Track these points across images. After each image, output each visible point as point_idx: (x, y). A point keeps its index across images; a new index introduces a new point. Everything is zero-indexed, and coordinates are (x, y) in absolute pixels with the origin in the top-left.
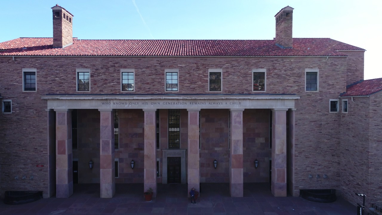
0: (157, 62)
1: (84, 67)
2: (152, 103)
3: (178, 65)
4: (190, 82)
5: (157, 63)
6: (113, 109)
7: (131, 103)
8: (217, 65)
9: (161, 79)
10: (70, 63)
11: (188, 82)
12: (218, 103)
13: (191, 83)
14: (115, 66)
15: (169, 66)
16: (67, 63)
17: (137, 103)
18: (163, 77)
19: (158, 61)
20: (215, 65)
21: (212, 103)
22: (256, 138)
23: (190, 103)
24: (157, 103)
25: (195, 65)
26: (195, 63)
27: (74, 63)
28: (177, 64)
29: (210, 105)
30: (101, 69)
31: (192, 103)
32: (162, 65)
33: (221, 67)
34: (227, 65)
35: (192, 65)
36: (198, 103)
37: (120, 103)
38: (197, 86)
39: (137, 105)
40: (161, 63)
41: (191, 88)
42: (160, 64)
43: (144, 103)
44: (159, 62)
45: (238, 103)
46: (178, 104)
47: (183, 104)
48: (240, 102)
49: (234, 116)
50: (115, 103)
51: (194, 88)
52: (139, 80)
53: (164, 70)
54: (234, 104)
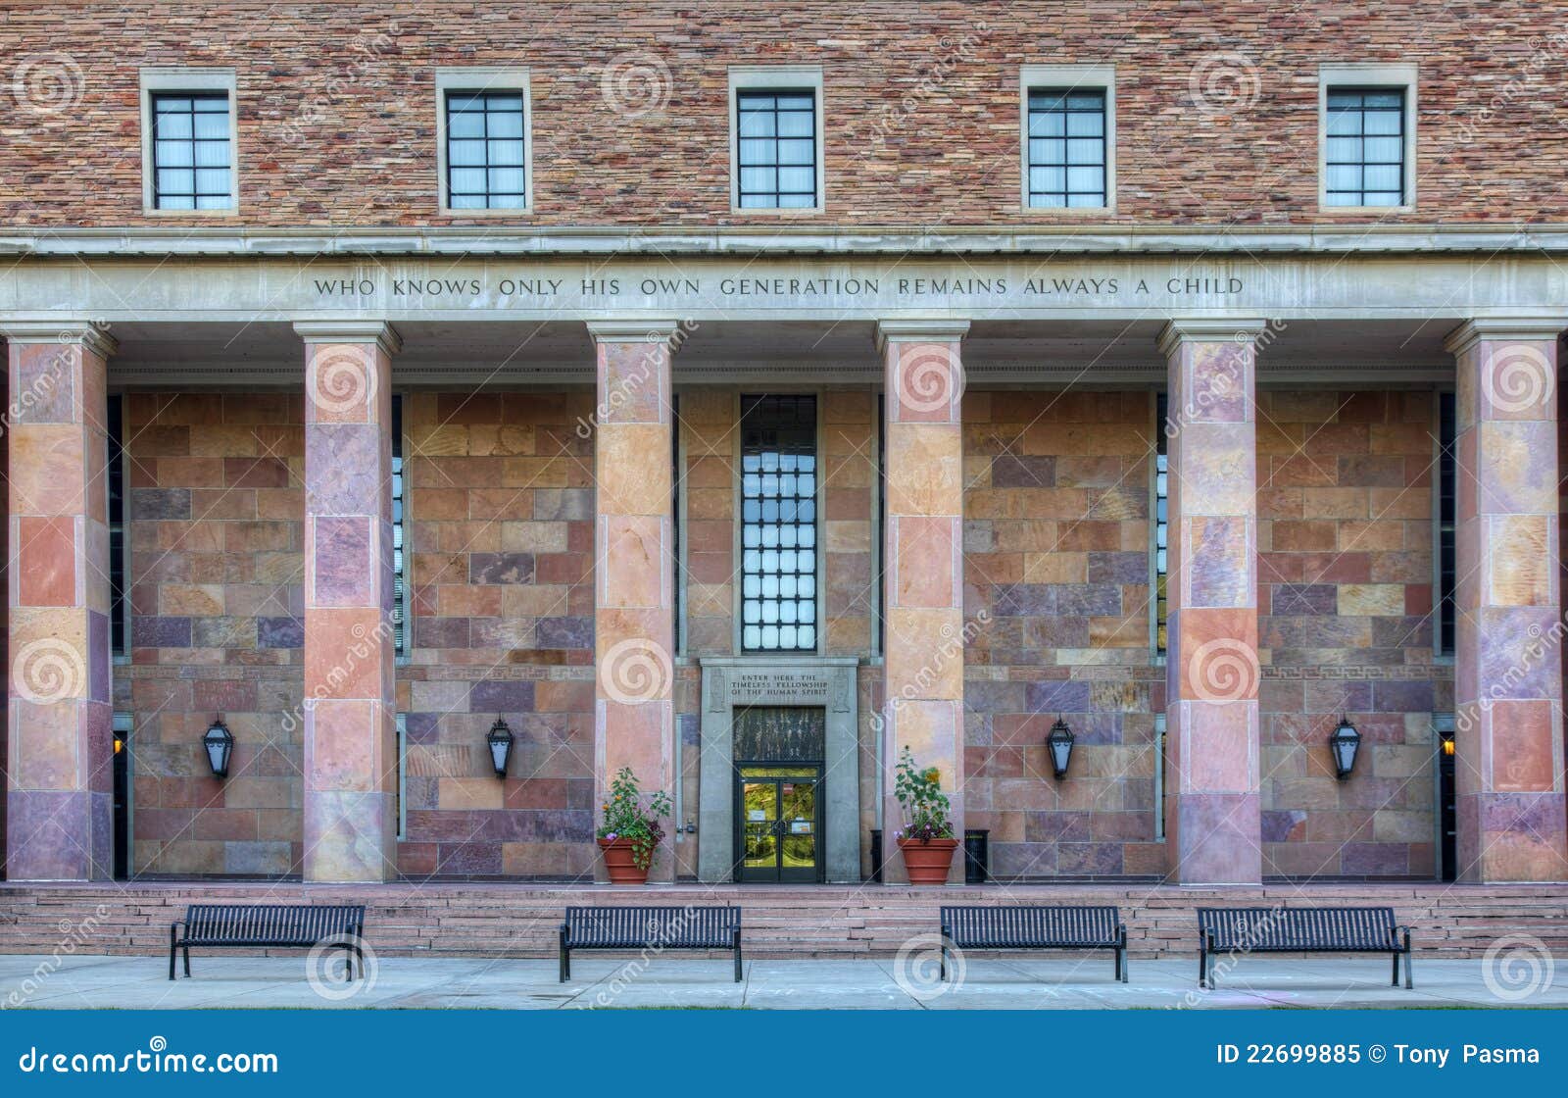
0: (679, 21)
1: (196, 57)
2: (649, 287)
3: (821, 43)
4: (896, 153)
5: (681, 32)
6: (391, 325)
7: (507, 287)
8: (1079, 40)
9: (707, 130)
10: (96, 33)
11: (885, 151)
12: (1090, 287)
13: (907, 158)
14: (396, 51)
15: (760, 49)
16: (78, 33)
17: (546, 287)
18: (718, 121)
19: (685, 14)
20: (1068, 42)
21: (1049, 286)
22: (1343, 589)
23: (902, 287)
24: (683, 285)
25: (931, 42)
26: (934, 30)
27: (128, 35)
28: (812, 35)
29: (1037, 299)
30: (303, 69)
31: (911, 287)
32: (709, 41)
33: (1104, 56)
34: (1145, 38)
35: (911, 40)
36: (951, 285)
37: (434, 287)
38: (946, 172)
39: (550, 300)
40: (706, 29)
41: (906, 190)
42: (695, 34)
43: (598, 286)
44: (691, 25)
45: (1223, 285)
46: (819, 287)
47: (853, 287)
48: (1237, 276)
49: (1192, 367)
50: (405, 287)
51: (926, 190)
52: (562, 136)
53: (726, 74)
54: (1193, 289)
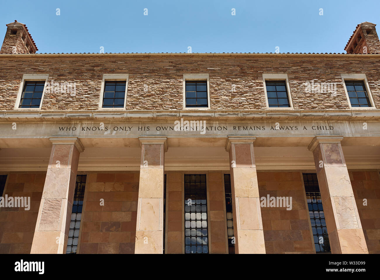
0: (171, 64)
1: (39, 72)
2: (158, 129)
3: (208, 68)
5: (171, 66)
7: (116, 129)
8: (277, 68)
10: (15, 66)
12: (289, 128)
14: (94, 70)
15: (192, 70)
16: (9, 66)
17: (127, 129)
19: (172, 62)
20: (274, 68)
21: (278, 128)
23: (234, 128)
24: (169, 128)
25: (238, 69)
26: (238, 66)
27: (23, 66)
28: (206, 67)
29: (274, 131)
30: (67, 74)
31: (237, 128)
32: (177, 68)
33: (284, 72)
34: (294, 68)
35: (232, 68)
36: (249, 128)
37: (94, 129)
39: (129, 132)
40: (177, 66)
42: (174, 66)
43: (143, 129)
44: (173, 64)
45: (328, 128)
46: (210, 129)
47: (220, 129)
48: (331, 125)
49: (324, 151)
50: (85, 129)
53: (182, 75)
54: (320, 129)
